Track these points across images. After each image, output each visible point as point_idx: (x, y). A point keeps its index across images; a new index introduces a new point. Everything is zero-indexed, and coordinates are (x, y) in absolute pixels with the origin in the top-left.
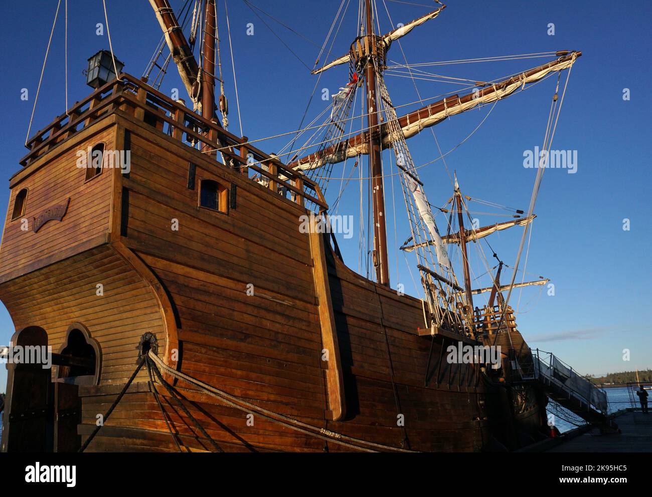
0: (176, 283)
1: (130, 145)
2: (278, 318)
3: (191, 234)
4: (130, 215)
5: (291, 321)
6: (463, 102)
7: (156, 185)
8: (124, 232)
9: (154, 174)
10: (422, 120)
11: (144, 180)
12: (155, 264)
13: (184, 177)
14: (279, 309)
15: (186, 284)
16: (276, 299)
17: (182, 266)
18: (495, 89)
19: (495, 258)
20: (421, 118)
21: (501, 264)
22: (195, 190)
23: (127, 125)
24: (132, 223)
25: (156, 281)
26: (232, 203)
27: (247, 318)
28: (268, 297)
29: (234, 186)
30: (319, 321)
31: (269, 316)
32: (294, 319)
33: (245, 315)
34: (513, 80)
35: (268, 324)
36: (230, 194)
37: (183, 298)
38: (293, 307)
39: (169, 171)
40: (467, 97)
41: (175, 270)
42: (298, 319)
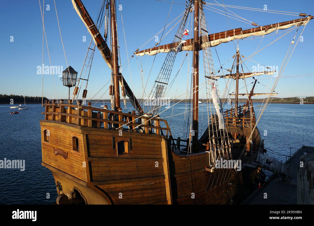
0: (112, 192)
1: (88, 140)
2: (150, 191)
3: (115, 169)
4: (93, 171)
5: (154, 190)
6: (243, 33)
7: (101, 154)
8: (92, 180)
9: (99, 149)
10: (221, 39)
11: (96, 153)
12: (104, 188)
13: (111, 144)
14: (150, 187)
15: (115, 191)
16: (148, 183)
17: (114, 184)
18: (261, 30)
19: (254, 79)
20: (221, 38)
21: (256, 81)
22: (116, 149)
23: (86, 133)
24: (94, 174)
25: (105, 195)
26: (130, 148)
27: (139, 196)
28: (145, 184)
29: (131, 140)
30: (165, 185)
31: (146, 192)
32: (155, 188)
33: (137, 195)
34: (272, 27)
35: (146, 195)
36: (129, 144)
37: (115, 197)
38: (155, 183)
39: (104, 145)
40: (246, 31)
41: (111, 187)
42: (156, 188)
